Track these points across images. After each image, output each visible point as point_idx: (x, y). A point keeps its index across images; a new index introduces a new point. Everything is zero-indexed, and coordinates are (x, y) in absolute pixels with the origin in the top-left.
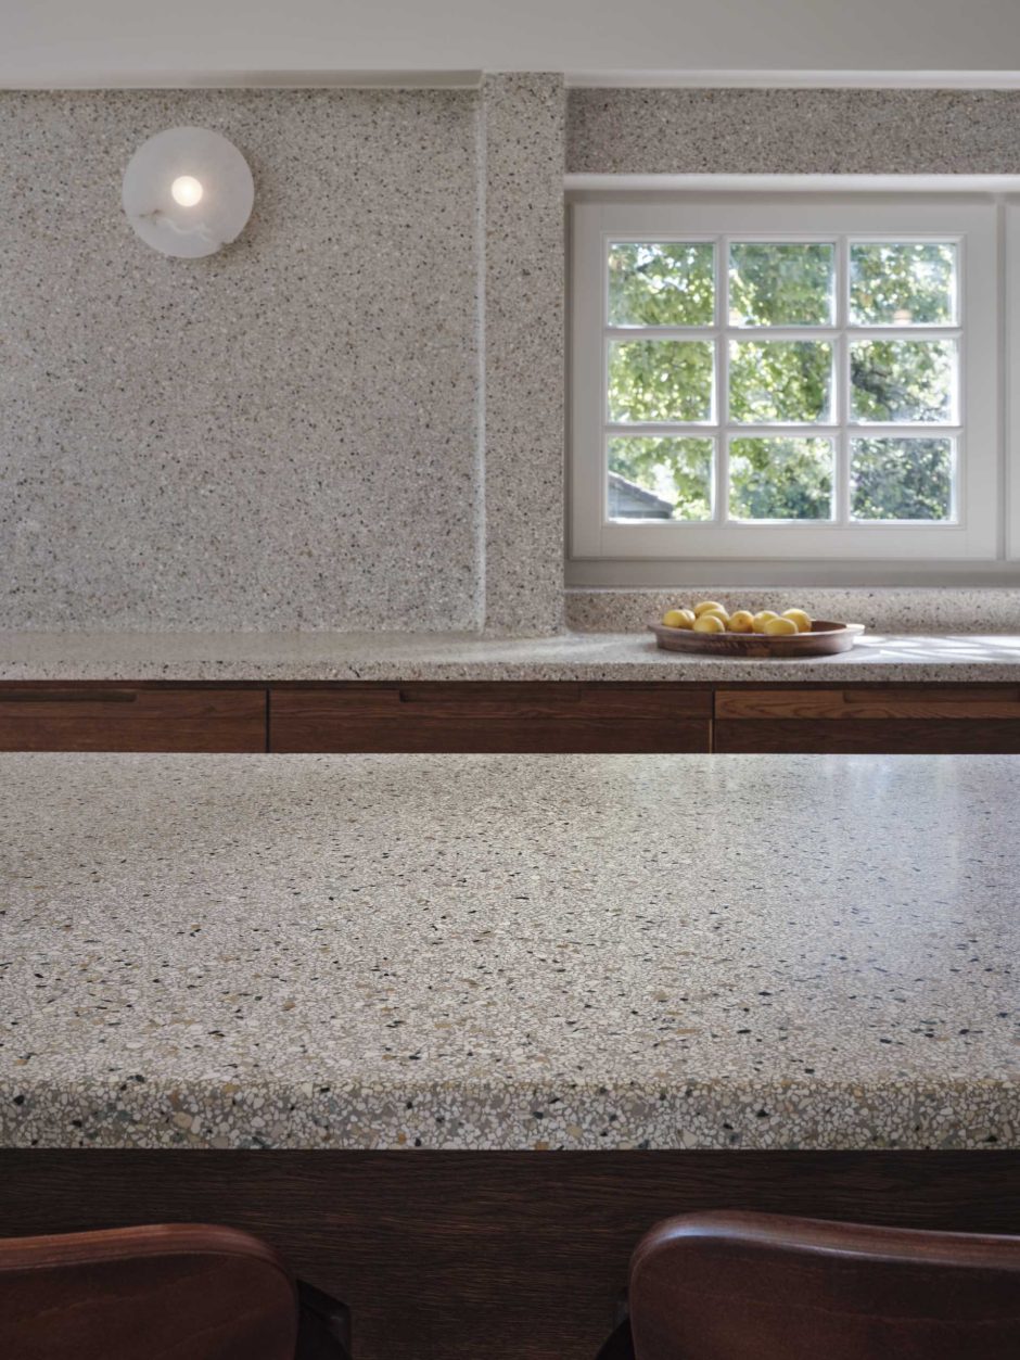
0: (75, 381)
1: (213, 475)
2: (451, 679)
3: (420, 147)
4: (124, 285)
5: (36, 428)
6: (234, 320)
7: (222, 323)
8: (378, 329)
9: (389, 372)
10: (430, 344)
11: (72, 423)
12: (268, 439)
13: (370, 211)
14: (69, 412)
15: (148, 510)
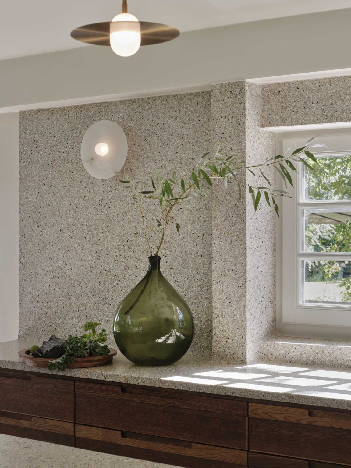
0: (69, 234)
1: (118, 276)
2: (139, 384)
3: (198, 120)
4: (86, 191)
5: (57, 254)
6: (126, 206)
7: (121, 207)
8: (181, 209)
9: (186, 230)
10: (202, 216)
11: (69, 252)
12: (138, 261)
13: (177, 153)
14: (68, 247)
15: (95, 292)
